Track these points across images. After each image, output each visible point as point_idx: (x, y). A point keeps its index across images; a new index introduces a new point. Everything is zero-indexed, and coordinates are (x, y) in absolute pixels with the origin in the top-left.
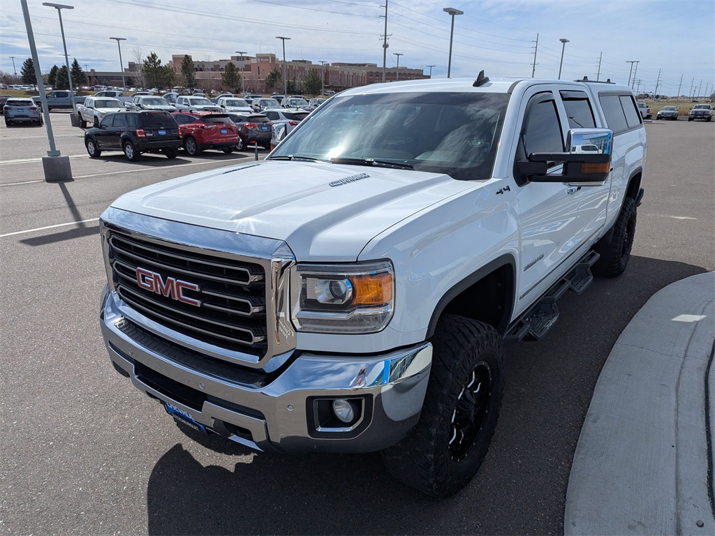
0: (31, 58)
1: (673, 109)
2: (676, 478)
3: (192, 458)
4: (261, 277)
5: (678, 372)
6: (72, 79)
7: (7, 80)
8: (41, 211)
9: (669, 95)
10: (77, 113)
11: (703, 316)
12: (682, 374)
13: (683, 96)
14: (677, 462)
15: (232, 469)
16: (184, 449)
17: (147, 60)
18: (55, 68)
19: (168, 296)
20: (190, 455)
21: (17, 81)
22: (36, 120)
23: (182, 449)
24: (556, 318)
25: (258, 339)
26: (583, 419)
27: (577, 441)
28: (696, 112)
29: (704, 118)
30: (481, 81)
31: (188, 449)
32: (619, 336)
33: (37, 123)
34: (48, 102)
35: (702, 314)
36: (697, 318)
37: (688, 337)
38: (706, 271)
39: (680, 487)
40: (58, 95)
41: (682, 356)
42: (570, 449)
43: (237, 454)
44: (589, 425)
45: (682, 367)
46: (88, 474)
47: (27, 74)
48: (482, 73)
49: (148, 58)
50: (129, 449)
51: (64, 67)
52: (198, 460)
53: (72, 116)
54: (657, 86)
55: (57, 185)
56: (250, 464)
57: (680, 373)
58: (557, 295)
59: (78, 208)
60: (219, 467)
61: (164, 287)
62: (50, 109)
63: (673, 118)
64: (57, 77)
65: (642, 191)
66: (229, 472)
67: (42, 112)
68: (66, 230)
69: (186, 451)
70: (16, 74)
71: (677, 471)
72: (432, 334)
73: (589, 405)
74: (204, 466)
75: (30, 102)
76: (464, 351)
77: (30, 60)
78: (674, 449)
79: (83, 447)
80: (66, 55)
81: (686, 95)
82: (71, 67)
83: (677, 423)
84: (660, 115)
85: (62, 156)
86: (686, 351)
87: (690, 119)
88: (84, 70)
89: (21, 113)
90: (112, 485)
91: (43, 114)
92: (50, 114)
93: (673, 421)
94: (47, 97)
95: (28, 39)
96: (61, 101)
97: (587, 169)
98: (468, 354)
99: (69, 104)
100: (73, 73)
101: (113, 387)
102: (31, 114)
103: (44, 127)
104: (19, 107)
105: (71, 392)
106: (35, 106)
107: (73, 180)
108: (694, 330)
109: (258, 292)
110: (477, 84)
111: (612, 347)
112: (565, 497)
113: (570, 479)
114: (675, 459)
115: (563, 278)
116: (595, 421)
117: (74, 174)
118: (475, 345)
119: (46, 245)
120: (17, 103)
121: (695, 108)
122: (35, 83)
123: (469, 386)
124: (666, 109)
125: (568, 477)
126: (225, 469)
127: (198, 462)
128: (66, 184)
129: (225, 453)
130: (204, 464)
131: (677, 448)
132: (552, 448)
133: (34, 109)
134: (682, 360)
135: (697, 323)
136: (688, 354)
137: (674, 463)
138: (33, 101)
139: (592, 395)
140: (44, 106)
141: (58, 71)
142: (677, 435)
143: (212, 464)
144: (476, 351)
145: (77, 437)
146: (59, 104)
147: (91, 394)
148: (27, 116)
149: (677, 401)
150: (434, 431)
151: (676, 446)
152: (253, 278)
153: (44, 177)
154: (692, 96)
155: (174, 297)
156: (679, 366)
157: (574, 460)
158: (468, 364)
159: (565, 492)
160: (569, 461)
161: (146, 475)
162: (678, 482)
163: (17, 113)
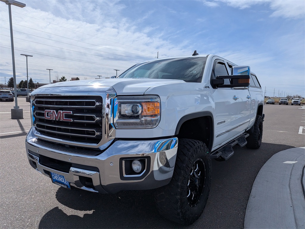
0: (13, 77)
1: (273, 100)
2: (295, 218)
3: (63, 212)
4: (100, 103)
5: (289, 180)
6: (29, 85)
7: (1, 86)
8: (7, 128)
9: (270, 97)
10: (29, 97)
11: (296, 162)
12: (291, 181)
13: (276, 97)
14: (294, 213)
15: (82, 216)
16: (59, 209)
17: (61, 79)
18: (22, 81)
19: (58, 120)
20: (62, 211)
21: (5, 87)
22: (11, 99)
23: (58, 209)
24: (232, 153)
25: (97, 134)
26: (249, 197)
27: (247, 205)
28: (282, 101)
29: (285, 104)
30: (195, 54)
31: (61, 209)
32: (261, 168)
33: (12, 100)
34: (17, 93)
35: (296, 161)
36: (294, 162)
37: (291, 169)
38: (295, 147)
39: (297, 222)
40: (22, 90)
41: (290, 175)
42: (244, 208)
43: (85, 210)
44: (251, 199)
45: (290, 179)
46: (10, 219)
47: (10, 83)
48: (195, 51)
49: (61, 78)
50: (32, 209)
51: (26, 81)
52: (66, 213)
53: (27, 98)
54: (265, 93)
55: (16, 120)
56: (92, 214)
57: (290, 180)
58: (233, 144)
59: (24, 127)
60: (76, 215)
61: (57, 116)
62: (17, 96)
63: (273, 103)
64: (22, 85)
65: (264, 115)
66: (81, 217)
67: (14, 97)
68: (17, 134)
69: (60, 209)
70: (5, 83)
71: (295, 215)
72: (178, 133)
73: (251, 192)
74: (68, 215)
75: (10, 92)
76: (192, 149)
77: (12, 78)
78: (292, 208)
79: (10, 208)
80: (27, 76)
81: (277, 97)
82: (29, 81)
83: (291, 198)
84: (267, 102)
85: (20, 108)
86: (291, 173)
87: (280, 104)
88: (34, 82)
89: (5, 96)
90: (21, 223)
91: (14, 98)
92: (17, 98)
93: (289, 198)
94: (17, 91)
95: (13, 71)
96: (23, 93)
97: (240, 81)
98: (195, 151)
99: (26, 94)
100: (30, 83)
101: (28, 186)
102: (9, 96)
103: (14, 102)
104: (5, 94)
105: (8, 188)
106: (11, 93)
107: (23, 119)
108: (293, 166)
109: (99, 111)
110: (194, 55)
111: (258, 172)
112: (243, 226)
113: (245, 219)
114: (293, 211)
115: (234, 140)
116: (254, 197)
117: (24, 117)
118: (197, 147)
119: (7, 138)
120: (4, 92)
121: (281, 100)
122: (13, 87)
123: (195, 171)
124: (270, 100)
125: (244, 219)
126: (78, 216)
127: (65, 214)
128: (20, 120)
129: (79, 210)
130: (68, 214)
131: (293, 207)
132: (236, 208)
133: (11, 94)
134: (290, 176)
135: (294, 164)
136: (292, 174)
137: (293, 213)
138: (11, 92)
139: (251, 188)
140: (16, 95)
141: (23, 82)
142: (292, 202)
143: (72, 214)
144: (198, 150)
145: (7, 205)
146: (22, 94)
147: (18, 188)
148: (8, 98)
149: (290, 190)
150: (180, 184)
151: (293, 206)
152: (97, 104)
153: (11, 118)
154: (279, 97)
155: (61, 120)
156: (289, 178)
157: (246, 212)
158: (195, 155)
159: (244, 224)
160: (244, 212)
161: (39, 219)
162: (296, 220)
163: (3, 96)
